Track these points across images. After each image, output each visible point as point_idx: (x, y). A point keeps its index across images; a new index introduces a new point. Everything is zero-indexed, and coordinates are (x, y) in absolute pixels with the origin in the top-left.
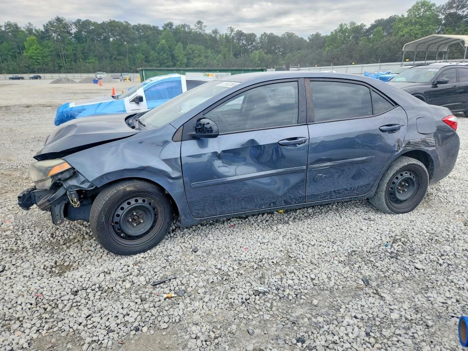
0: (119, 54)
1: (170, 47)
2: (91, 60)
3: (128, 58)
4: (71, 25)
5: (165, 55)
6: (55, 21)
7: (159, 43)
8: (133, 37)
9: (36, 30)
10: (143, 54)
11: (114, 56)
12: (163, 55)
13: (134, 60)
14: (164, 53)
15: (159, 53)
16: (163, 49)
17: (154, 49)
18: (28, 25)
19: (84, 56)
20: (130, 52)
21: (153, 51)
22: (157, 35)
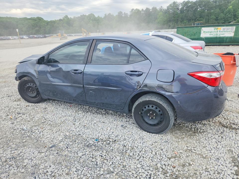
0: (200, 17)
1: (234, 10)
2: (184, 22)
3: (205, 19)
4: (180, 5)
5: (230, 16)
6: (173, 4)
7: (227, 8)
8: (211, 7)
9: (163, 10)
10: (215, 16)
11: (197, 19)
12: (229, 15)
13: (209, 19)
14: (229, 14)
15: (225, 15)
16: (229, 12)
17: (223, 12)
18: (161, 7)
19: (182, 20)
20: (207, 16)
21: (222, 14)
22: (227, 3)
